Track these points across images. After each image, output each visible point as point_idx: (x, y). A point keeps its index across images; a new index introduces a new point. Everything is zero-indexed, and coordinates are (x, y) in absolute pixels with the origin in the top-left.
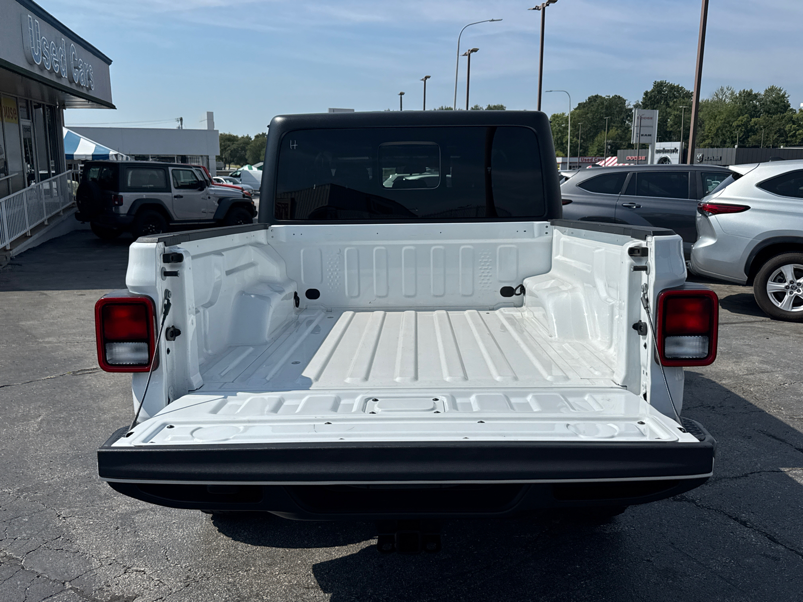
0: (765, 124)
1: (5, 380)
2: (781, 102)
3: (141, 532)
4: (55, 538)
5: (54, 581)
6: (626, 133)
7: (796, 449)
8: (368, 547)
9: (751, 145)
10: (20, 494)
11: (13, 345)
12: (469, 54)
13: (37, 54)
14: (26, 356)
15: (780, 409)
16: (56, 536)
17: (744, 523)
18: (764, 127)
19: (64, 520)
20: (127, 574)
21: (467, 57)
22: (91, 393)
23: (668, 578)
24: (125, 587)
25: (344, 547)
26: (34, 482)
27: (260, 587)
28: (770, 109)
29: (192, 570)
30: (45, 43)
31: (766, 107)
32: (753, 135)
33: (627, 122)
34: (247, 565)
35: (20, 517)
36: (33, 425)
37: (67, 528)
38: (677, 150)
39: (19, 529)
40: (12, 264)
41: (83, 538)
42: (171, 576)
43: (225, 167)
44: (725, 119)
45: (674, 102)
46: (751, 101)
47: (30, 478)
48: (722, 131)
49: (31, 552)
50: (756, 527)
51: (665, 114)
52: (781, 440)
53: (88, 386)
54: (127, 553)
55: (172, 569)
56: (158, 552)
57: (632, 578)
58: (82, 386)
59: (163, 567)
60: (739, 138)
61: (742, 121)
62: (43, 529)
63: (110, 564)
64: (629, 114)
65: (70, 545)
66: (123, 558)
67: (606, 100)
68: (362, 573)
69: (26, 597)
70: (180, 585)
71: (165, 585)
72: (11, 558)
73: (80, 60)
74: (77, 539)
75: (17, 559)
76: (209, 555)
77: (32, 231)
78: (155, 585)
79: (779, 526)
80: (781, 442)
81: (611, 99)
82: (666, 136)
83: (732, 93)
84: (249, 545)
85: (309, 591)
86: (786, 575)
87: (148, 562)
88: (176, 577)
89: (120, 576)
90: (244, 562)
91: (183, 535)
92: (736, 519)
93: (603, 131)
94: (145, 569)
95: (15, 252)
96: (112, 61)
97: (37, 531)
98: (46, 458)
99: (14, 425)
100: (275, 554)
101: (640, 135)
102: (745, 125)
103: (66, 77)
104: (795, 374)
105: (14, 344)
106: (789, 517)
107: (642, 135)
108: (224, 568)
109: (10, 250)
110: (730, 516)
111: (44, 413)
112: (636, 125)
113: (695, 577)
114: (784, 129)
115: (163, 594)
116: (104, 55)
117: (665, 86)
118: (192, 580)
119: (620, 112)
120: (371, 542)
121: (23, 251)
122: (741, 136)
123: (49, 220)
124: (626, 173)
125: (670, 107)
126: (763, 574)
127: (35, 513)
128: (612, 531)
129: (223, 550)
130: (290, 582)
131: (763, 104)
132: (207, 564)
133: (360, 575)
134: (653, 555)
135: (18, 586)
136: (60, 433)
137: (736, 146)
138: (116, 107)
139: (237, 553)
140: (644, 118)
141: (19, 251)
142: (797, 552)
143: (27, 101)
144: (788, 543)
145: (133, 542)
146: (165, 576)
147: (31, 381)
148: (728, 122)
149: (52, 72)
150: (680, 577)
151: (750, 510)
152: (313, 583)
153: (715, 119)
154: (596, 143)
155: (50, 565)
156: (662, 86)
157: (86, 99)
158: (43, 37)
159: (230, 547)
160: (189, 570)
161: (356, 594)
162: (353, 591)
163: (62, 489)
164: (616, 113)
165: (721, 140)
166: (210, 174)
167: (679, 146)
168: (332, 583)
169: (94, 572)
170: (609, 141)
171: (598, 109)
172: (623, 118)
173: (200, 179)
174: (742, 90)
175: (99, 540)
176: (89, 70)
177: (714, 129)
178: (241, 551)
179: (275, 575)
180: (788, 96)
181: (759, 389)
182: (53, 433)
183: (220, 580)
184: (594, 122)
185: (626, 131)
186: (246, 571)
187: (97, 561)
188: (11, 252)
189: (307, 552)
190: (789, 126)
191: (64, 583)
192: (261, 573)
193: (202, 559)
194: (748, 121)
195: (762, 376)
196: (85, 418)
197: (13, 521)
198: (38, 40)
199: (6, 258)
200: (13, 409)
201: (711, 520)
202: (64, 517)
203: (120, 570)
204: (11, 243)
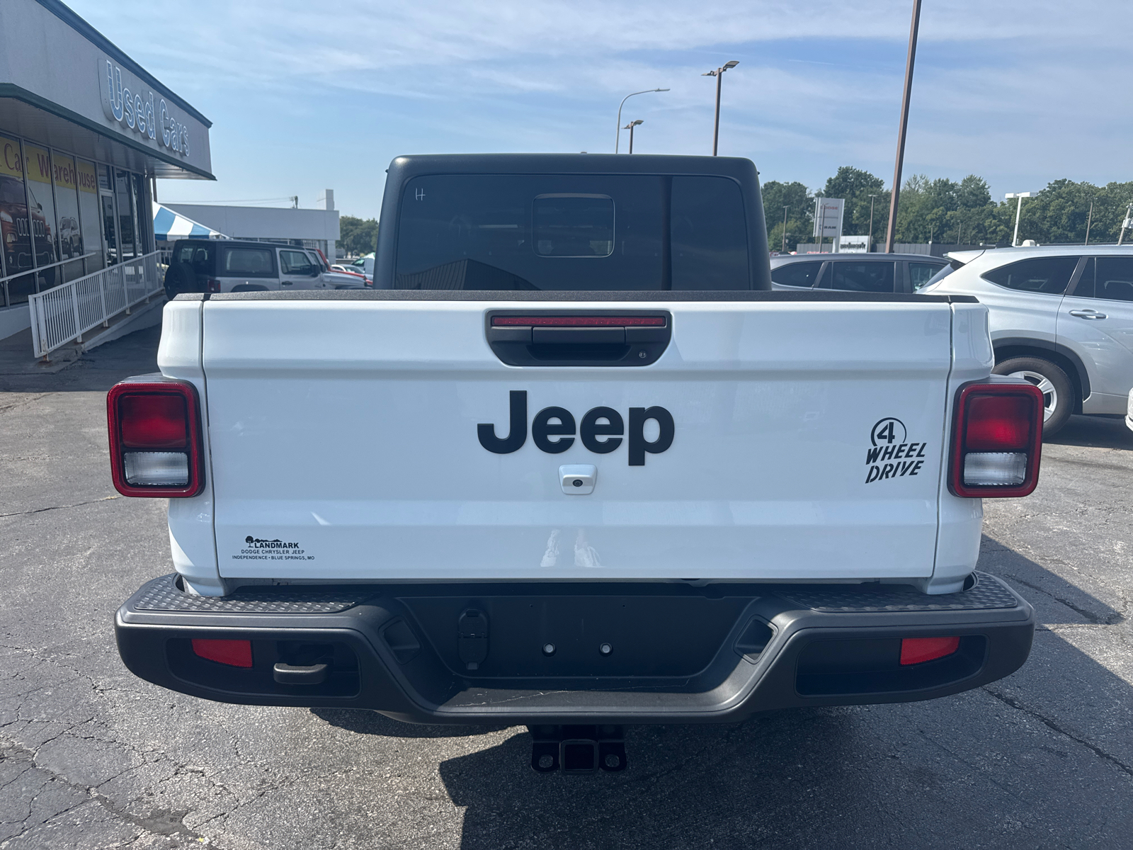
0: (962, 218)
1: (51, 501)
2: (981, 193)
3: (205, 712)
4: (86, 720)
5: (75, 786)
6: (806, 226)
7: (1056, 599)
8: (514, 736)
9: (946, 241)
10: (46, 655)
11: (69, 457)
12: (632, 127)
13: (117, 109)
14: (84, 471)
15: (1027, 548)
16: (87, 718)
17: (1010, 702)
18: (962, 222)
19: (102, 694)
20: (179, 776)
21: (630, 130)
22: (159, 519)
23: (923, 784)
24: (174, 796)
25: (482, 737)
26: (68, 639)
27: (364, 797)
28: (968, 202)
29: (270, 770)
30: (127, 95)
31: (963, 199)
32: (949, 230)
33: (808, 213)
34: (347, 762)
35: (42, 690)
36: (79, 560)
37: (104, 705)
38: (865, 245)
39: (38, 706)
40: (83, 360)
41: (124, 720)
42: (240, 779)
43: (347, 255)
44: (918, 212)
45: (861, 191)
46: (947, 191)
47: (64, 633)
48: (914, 225)
49: (49, 741)
50: (1027, 707)
51: (850, 204)
52: (1036, 588)
53: (157, 509)
54: (182, 744)
55: (242, 768)
56: (226, 742)
57: (874, 784)
58: (150, 510)
59: (230, 765)
60: (934, 234)
61: (936, 214)
62: (71, 708)
63: (157, 761)
64: (810, 205)
65: (105, 730)
66: (175, 751)
67: (785, 187)
68: (506, 777)
69: (30, 812)
70: (251, 793)
71: (230, 793)
72: (19, 750)
73: (172, 119)
74: (115, 723)
75: (28, 751)
76: (295, 748)
77: (111, 321)
78: (216, 794)
79: (1057, 706)
80: (1037, 591)
81: (790, 186)
82: (852, 229)
83: (926, 183)
84: (352, 732)
85: (432, 804)
86: (1080, 779)
87: (211, 757)
88: (247, 782)
89: (168, 779)
90: (343, 758)
91: (262, 717)
92: (999, 696)
93: (780, 223)
94: (204, 769)
95: (88, 345)
96: (212, 123)
97: (62, 710)
98: (89, 605)
99: (54, 560)
100: (387, 746)
101: (823, 227)
102: (940, 218)
103: (155, 138)
104: (1036, 503)
105: (71, 455)
106: (1067, 694)
107: (826, 227)
108: (314, 767)
109: (82, 343)
110: (991, 692)
111: (95, 545)
112: (818, 216)
113: (960, 782)
114: (983, 224)
115: (226, 807)
116: (202, 115)
117: (851, 173)
118: (269, 786)
119: (800, 202)
120: (518, 730)
121: (98, 345)
122: (935, 231)
123: (132, 309)
124: (820, 263)
125: (856, 197)
126: (1048, 777)
127: (62, 682)
128: (840, 713)
129: (315, 740)
130: (405, 789)
131: (961, 195)
132: (292, 761)
133: (503, 779)
134: (898, 749)
135: (22, 793)
136: (112, 571)
137: (930, 242)
138: (217, 178)
139: (334, 744)
140: (828, 208)
141: (93, 344)
142: (1087, 745)
143: (108, 167)
144: (1073, 730)
145: (193, 728)
146: (232, 780)
147: (86, 503)
148: (921, 216)
149: (136, 131)
150: (940, 783)
151: (1015, 684)
152: (437, 791)
153: (906, 211)
154: (773, 237)
155: (73, 761)
156: (847, 172)
157: (180, 167)
158: (126, 89)
159: (325, 735)
160: (266, 770)
161: (498, 809)
162: (494, 804)
163: (105, 649)
164: (795, 202)
165: (912, 235)
166: (327, 260)
167: (867, 240)
168: (464, 792)
169: (133, 773)
170: (787, 234)
171: (775, 197)
172: (803, 209)
173: (314, 262)
174: (937, 180)
175: (146, 723)
176: (183, 132)
177: (905, 223)
178: (339, 741)
179: (386, 778)
180: (989, 187)
181: (996, 522)
182: (103, 572)
183: (308, 786)
184: (770, 213)
185: (806, 223)
186: (345, 772)
187: (139, 755)
188: (83, 346)
189: (430, 744)
190: (989, 220)
191: (88, 790)
192: (366, 774)
193: (286, 754)
194: (943, 215)
195: (997, 505)
196: (148, 551)
197: (30, 694)
198: (120, 91)
199: (77, 353)
200: (55, 538)
201: (967, 698)
202: (101, 690)
203: (169, 770)
204: (83, 335)
